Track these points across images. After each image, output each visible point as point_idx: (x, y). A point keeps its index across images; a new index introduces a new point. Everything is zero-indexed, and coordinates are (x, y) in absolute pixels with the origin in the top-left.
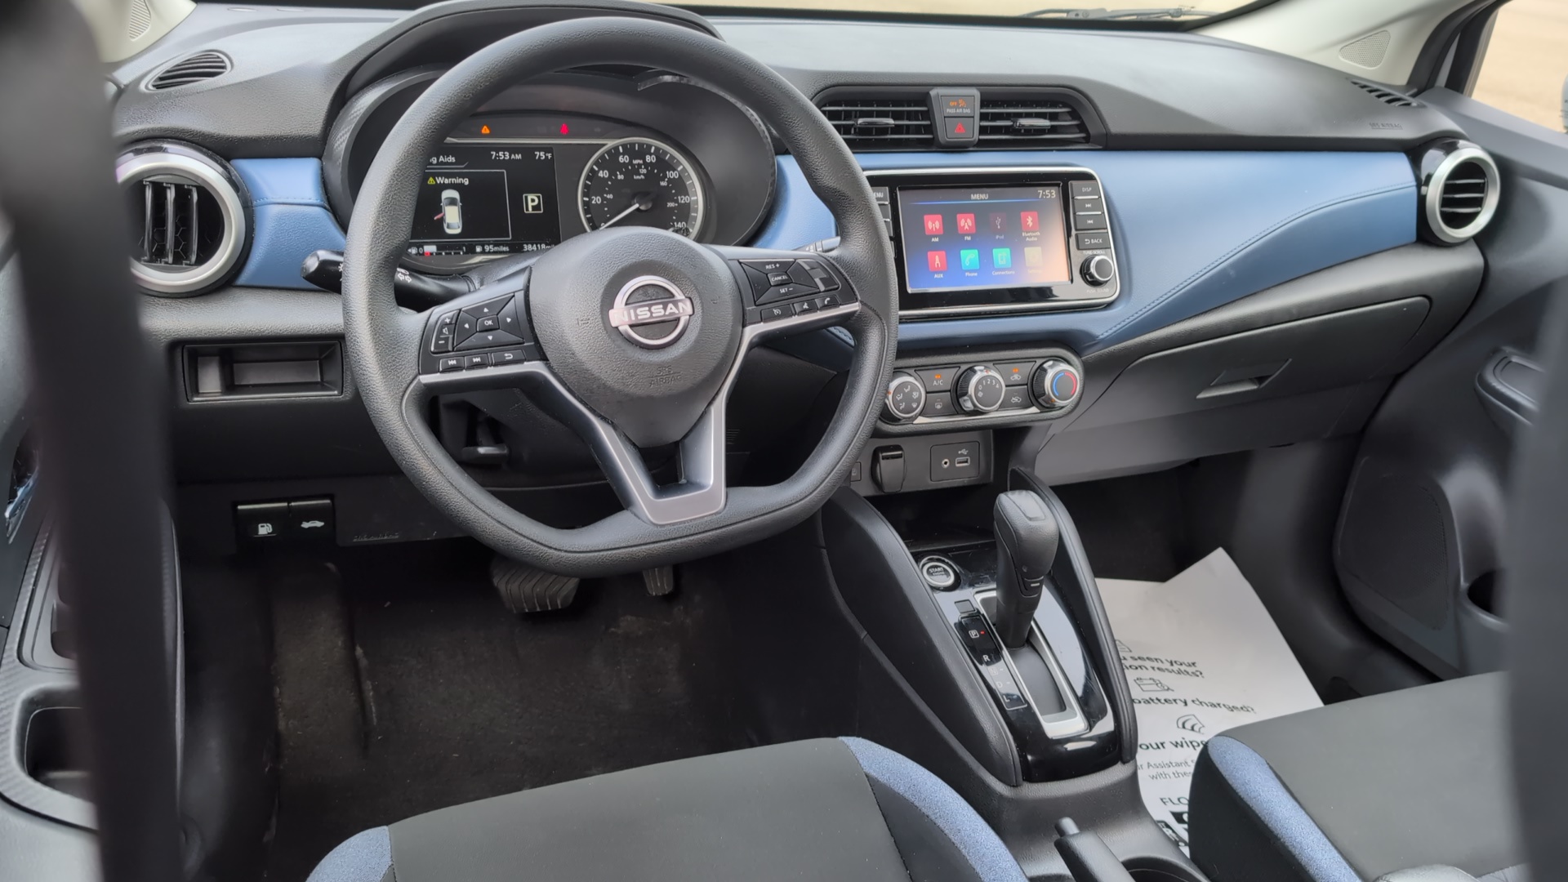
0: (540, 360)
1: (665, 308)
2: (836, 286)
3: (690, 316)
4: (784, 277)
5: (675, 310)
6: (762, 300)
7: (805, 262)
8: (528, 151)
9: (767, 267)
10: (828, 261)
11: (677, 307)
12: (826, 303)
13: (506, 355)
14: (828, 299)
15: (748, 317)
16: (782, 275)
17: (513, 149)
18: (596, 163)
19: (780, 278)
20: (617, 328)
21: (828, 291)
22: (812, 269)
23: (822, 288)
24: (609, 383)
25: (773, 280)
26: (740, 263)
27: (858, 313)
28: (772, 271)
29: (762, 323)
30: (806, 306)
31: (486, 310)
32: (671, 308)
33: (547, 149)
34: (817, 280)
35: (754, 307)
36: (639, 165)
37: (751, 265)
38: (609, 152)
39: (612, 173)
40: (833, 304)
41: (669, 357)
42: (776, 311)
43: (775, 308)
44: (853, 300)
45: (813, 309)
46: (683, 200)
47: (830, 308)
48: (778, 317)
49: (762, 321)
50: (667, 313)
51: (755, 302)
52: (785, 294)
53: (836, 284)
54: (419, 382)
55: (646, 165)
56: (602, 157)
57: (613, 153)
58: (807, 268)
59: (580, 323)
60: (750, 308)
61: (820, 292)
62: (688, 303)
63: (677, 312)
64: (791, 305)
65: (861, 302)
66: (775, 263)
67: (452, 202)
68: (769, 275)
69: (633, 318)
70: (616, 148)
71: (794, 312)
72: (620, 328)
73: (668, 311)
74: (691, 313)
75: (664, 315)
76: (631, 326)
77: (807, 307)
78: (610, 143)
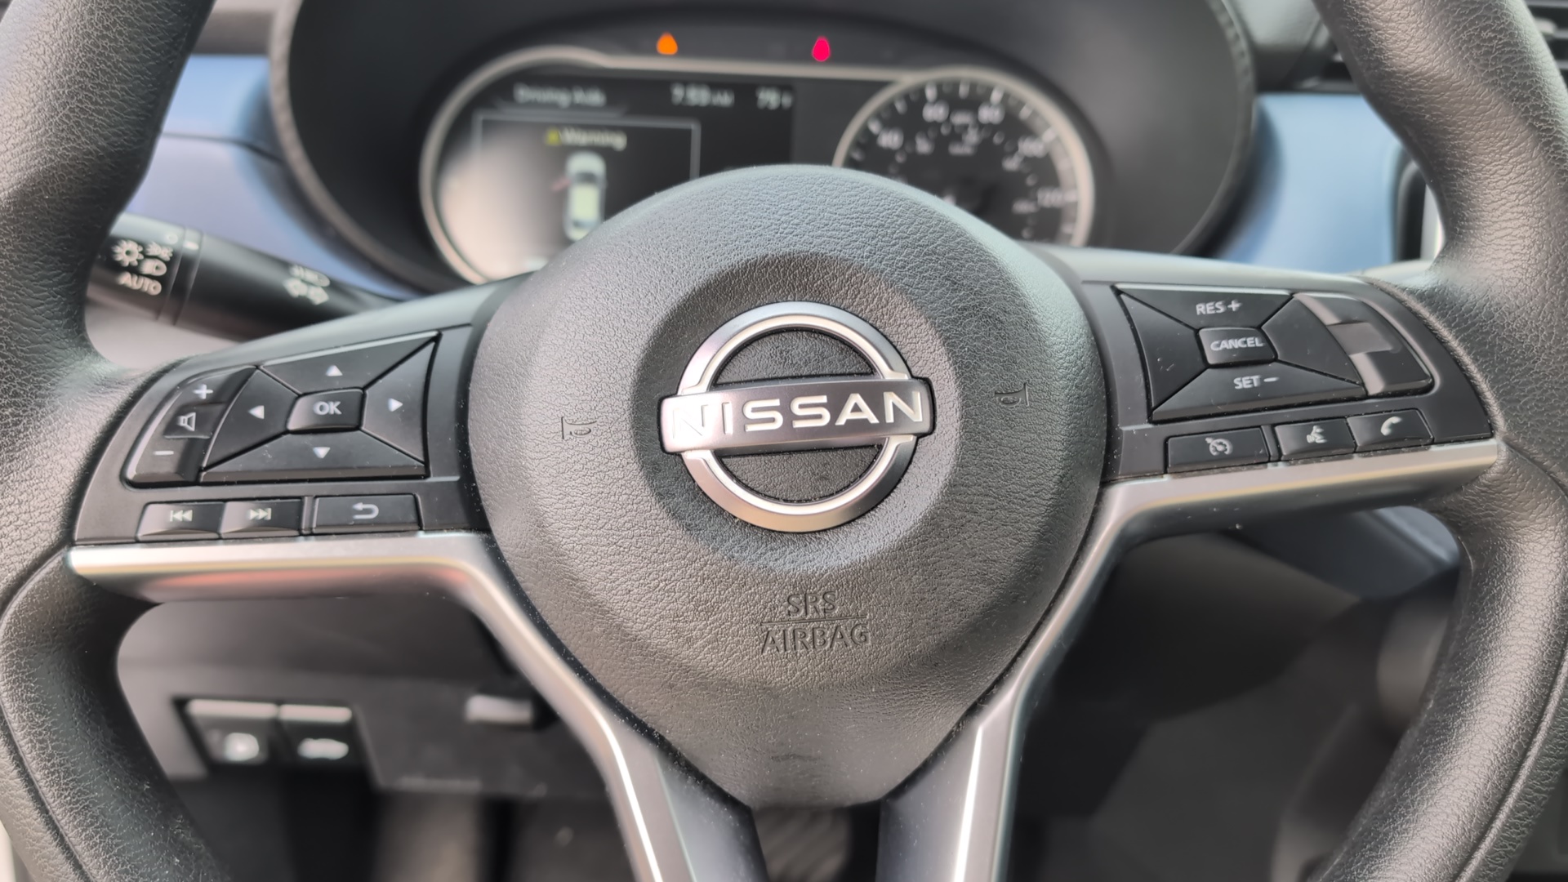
0: (469, 529)
1: (835, 408)
2: (1424, 383)
3: (920, 436)
4: (1254, 342)
5: (868, 414)
6: (1173, 404)
7: (1323, 301)
8: (745, 88)
9: (1201, 309)
10: (1401, 302)
11: (877, 407)
12: (1385, 430)
13: (360, 506)
14: (1395, 420)
15: (1123, 456)
16: (1247, 335)
17: (715, 83)
18: (877, 115)
19: (1237, 344)
20: (678, 455)
21: (1395, 394)
22: (1346, 321)
23: (1375, 383)
24: (634, 628)
25: (1215, 347)
26: (1118, 293)
27: (1492, 474)
28: (1212, 321)
29: (1166, 478)
30: (1315, 436)
31: (334, 371)
32: (856, 408)
33: (783, 85)
34: (1362, 361)
35: (1150, 426)
36: (965, 127)
37: (1146, 300)
38: (906, 96)
39: (909, 139)
40: (1408, 439)
41: (833, 563)
42: (1217, 445)
43: (1215, 432)
44: (1478, 427)
45: (1339, 446)
46: (1049, 198)
47: (1396, 449)
48: (1222, 463)
49: (1166, 472)
50: (841, 421)
51: (1150, 410)
52: (1249, 394)
53: (1425, 377)
54: (65, 568)
55: (980, 126)
56: (890, 106)
57: (916, 100)
58: (1329, 318)
59: (568, 428)
60: (1133, 428)
61: (1367, 397)
62: (919, 396)
63: (874, 420)
64: (1266, 430)
65: (1508, 442)
66: (1227, 298)
67: (587, 178)
68: (1202, 333)
69: (730, 430)
70: (920, 91)
71: (1272, 451)
72: (687, 456)
73: (847, 415)
74: (926, 427)
75: (831, 427)
76: (721, 455)
77: (1319, 440)
78: (906, 79)
